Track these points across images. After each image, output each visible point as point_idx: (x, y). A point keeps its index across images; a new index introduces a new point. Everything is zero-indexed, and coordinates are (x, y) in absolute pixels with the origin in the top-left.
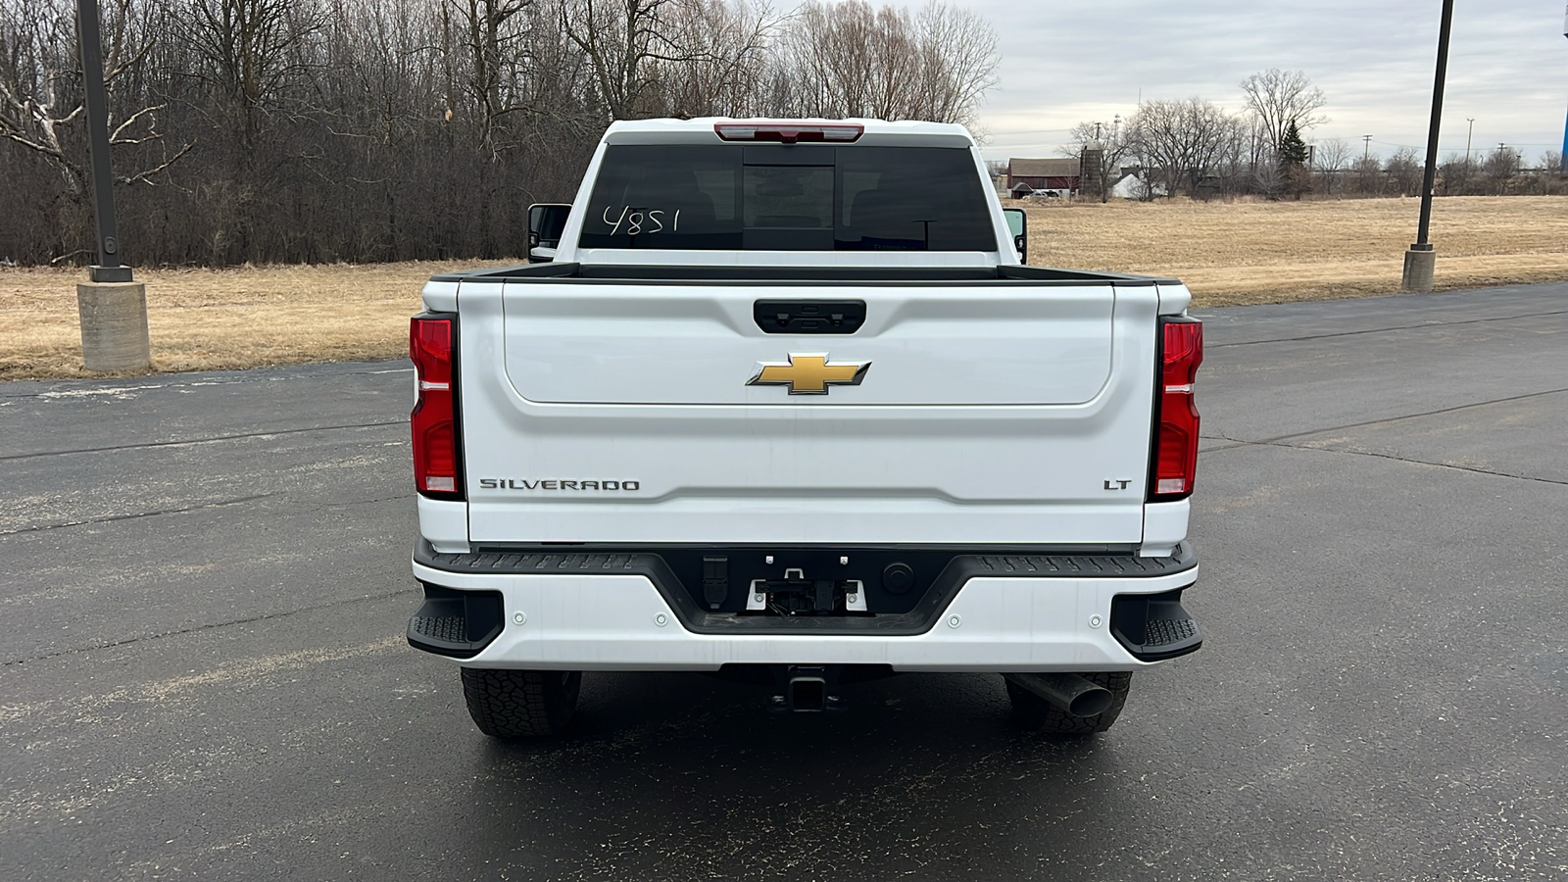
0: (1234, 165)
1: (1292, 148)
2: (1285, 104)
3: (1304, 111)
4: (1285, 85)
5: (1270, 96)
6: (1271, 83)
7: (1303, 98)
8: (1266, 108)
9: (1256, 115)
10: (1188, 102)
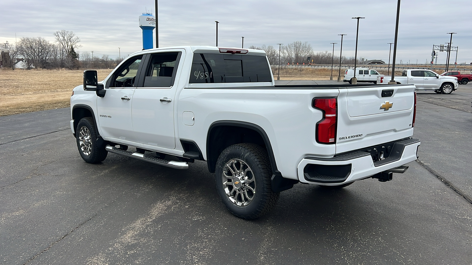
0: (55, 58)
1: (73, 54)
2: (68, 41)
3: (75, 43)
4: (67, 35)
5: (64, 38)
6: (63, 34)
7: (73, 39)
8: (63, 42)
9: (60, 43)
10: (37, 39)
